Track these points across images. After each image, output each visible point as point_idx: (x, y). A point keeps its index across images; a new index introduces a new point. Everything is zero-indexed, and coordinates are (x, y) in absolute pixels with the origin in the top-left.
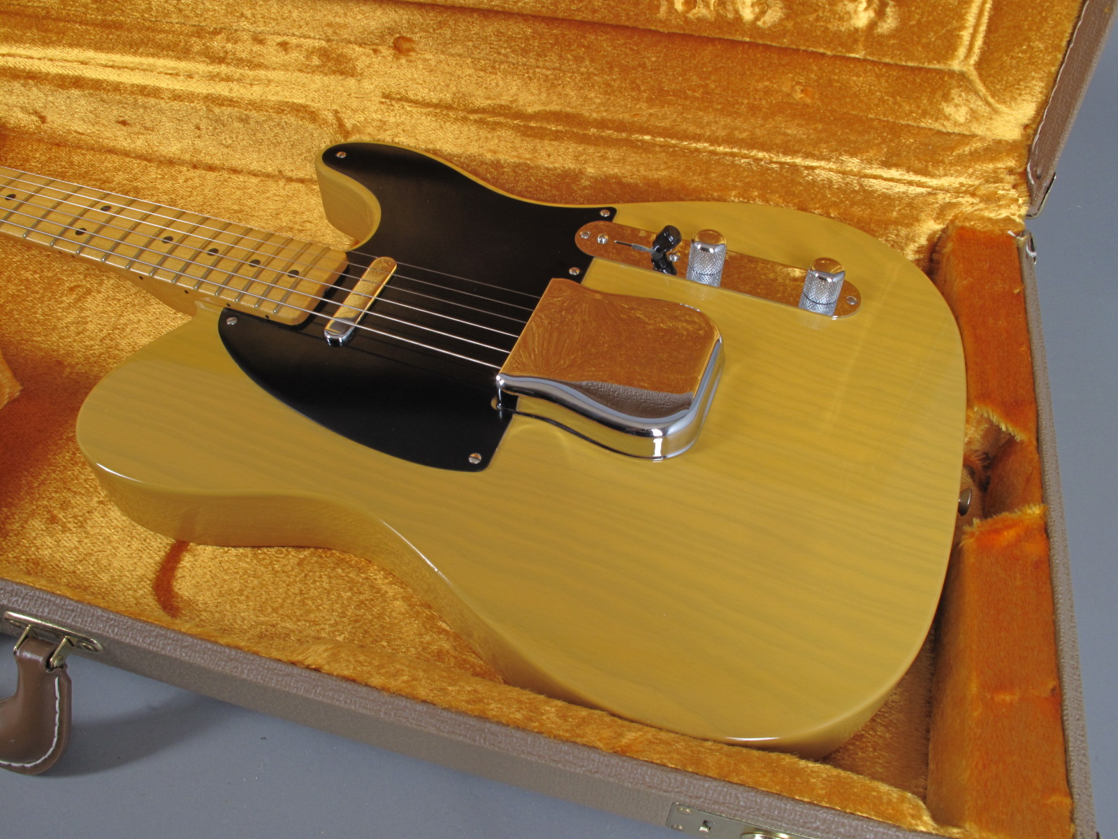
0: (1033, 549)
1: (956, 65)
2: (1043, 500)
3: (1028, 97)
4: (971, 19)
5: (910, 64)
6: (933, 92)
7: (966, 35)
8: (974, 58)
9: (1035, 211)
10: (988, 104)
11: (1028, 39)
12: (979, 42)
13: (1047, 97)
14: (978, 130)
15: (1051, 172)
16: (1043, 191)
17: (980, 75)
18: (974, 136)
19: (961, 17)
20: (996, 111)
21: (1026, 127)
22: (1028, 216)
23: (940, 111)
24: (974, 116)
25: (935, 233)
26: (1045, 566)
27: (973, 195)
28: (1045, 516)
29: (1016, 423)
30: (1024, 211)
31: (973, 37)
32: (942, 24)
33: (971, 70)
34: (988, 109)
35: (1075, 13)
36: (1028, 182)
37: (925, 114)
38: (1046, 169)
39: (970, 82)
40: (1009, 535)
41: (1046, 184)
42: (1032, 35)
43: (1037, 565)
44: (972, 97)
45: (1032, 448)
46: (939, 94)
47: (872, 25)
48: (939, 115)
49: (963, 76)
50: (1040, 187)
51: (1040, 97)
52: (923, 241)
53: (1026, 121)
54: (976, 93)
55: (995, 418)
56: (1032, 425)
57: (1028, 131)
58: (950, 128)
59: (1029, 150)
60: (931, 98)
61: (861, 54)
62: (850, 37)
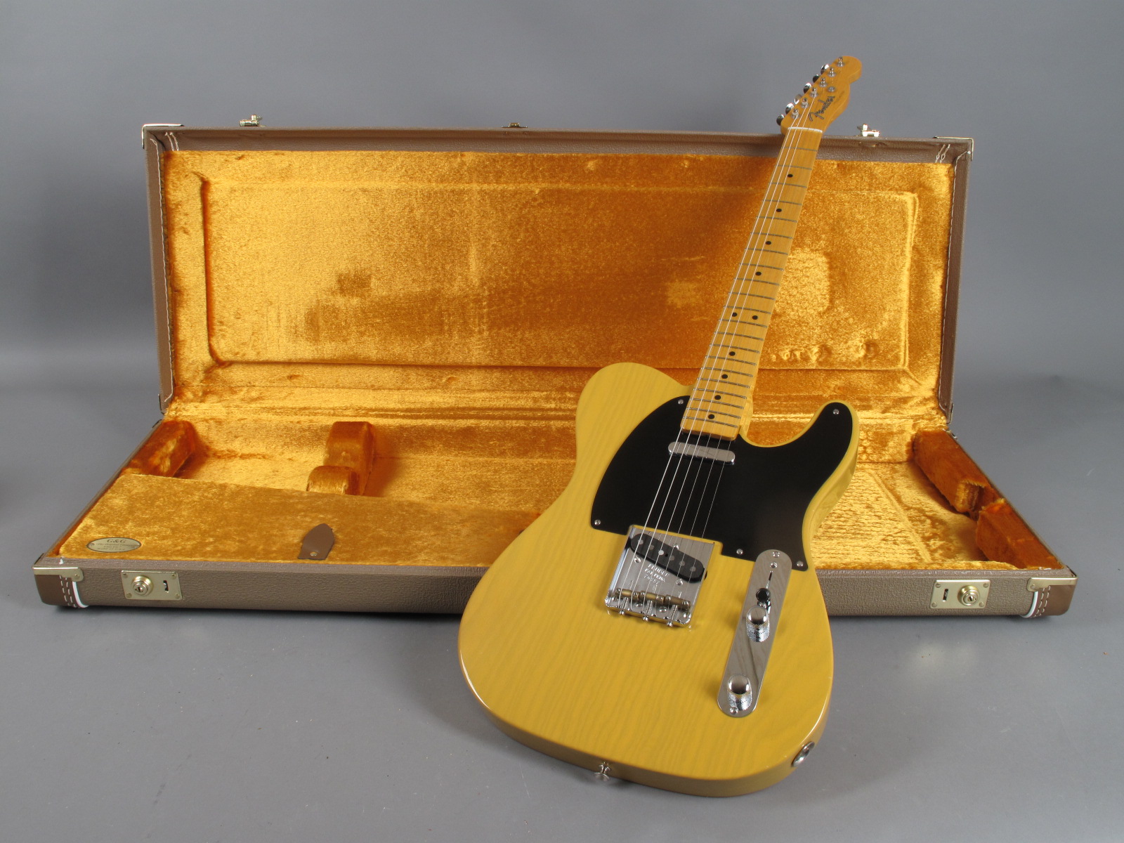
0: (1007, 510)
1: (900, 366)
2: (1001, 496)
3: (931, 377)
4: (903, 349)
5: (883, 369)
6: (893, 380)
7: (902, 354)
8: (907, 364)
9: (948, 421)
10: (916, 382)
11: (925, 353)
12: (907, 358)
13: (939, 375)
14: (914, 393)
15: (951, 403)
16: (950, 411)
17: (911, 370)
18: (913, 397)
19: (898, 347)
20: (920, 384)
21: (933, 390)
22: (947, 424)
23: (898, 388)
24: (912, 388)
25: (913, 435)
26: (1013, 514)
27: (923, 419)
28: (1006, 501)
29: (981, 481)
30: (945, 421)
31: (905, 353)
32: (892, 351)
33: (906, 368)
34: (917, 384)
35: (940, 341)
36: (942, 410)
37: (892, 390)
38: (948, 402)
39: (907, 374)
40: (997, 508)
41: (950, 408)
42: (927, 351)
43: (1011, 514)
44: (910, 380)
45: (991, 487)
46: (896, 382)
47: (865, 356)
48: (898, 390)
49: (904, 372)
50: (948, 410)
51: (936, 376)
52: (908, 439)
53: (933, 387)
54: (911, 378)
55: (972, 482)
56: (987, 481)
57: (935, 391)
58: (903, 395)
59: (938, 398)
60: (893, 383)
61: (863, 368)
62: (857, 361)
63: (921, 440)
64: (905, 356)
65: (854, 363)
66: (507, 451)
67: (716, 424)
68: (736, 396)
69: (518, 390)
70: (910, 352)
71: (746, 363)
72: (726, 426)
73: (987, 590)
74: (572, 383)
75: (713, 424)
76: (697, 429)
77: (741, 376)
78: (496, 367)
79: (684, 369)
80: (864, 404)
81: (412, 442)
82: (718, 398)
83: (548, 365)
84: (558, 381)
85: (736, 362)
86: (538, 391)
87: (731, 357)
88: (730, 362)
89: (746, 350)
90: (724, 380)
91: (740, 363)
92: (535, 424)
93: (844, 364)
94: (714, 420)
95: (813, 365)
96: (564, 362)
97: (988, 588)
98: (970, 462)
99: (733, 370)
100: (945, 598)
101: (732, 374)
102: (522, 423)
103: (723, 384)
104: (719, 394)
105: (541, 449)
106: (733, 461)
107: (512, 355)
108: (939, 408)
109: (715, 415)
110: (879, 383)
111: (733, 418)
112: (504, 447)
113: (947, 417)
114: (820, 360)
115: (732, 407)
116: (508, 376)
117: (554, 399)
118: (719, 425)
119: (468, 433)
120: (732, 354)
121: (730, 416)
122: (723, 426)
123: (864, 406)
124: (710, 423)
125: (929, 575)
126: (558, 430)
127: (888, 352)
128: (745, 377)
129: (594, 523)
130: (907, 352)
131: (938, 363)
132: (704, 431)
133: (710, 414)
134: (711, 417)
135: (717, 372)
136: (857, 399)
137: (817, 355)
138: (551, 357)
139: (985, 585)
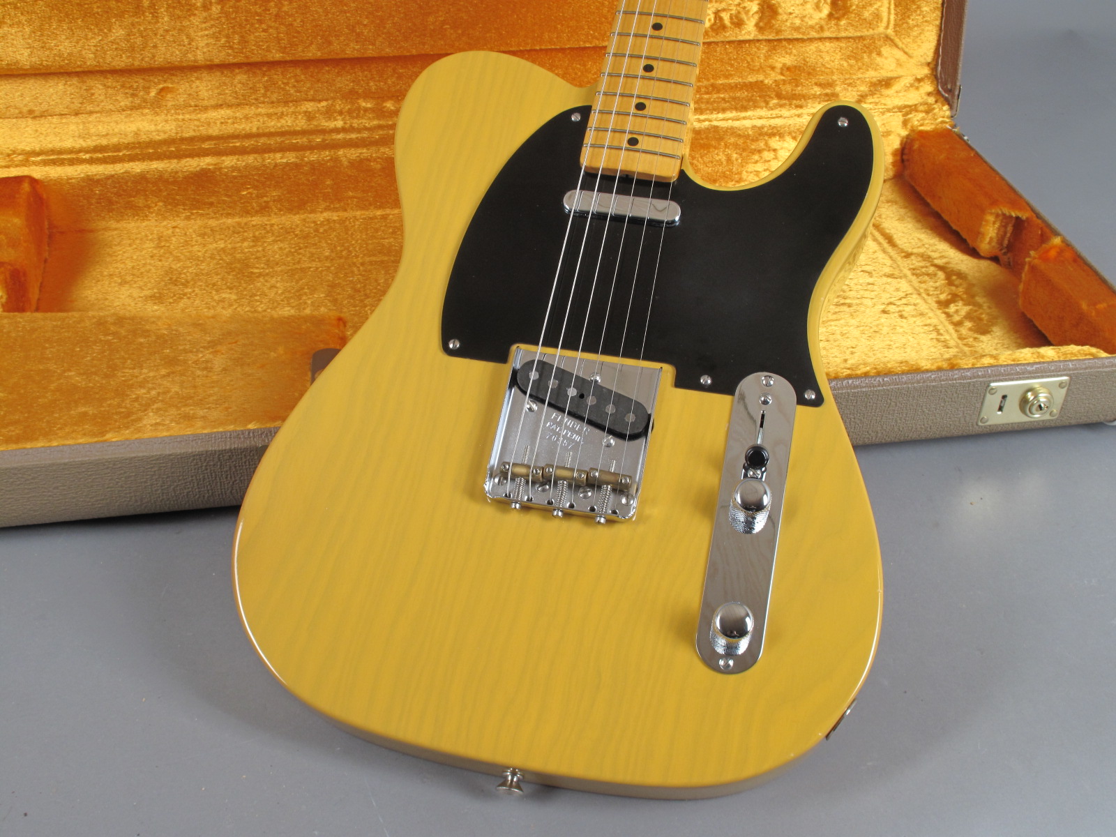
0: (1068, 254)
1: (882, 30)
2: (1056, 234)
3: (927, 43)
4: (886, 2)
5: (855, 34)
6: (871, 53)
8: (891, 25)
9: (954, 112)
10: (905, 52)
11: (919, 7)
12: (892, 17)
13: (939, 41)
14: (900, 72)
15: (958, 84)
16: (956, 97)
17: (896, 34)
18: (900, 77)
20: (910, 56)
21: (928, 64)
22: (952, 117)
23: (878, 64)
24: (898, 63)
25: (902, 138)
26: (1078, 259)
27: (916, 111)
28: (1064, 241)
29: (1020, 209)
30: (948, 114)
31: (889, 9)
32: (871, 5)
33: (890, 31)
34: (905, 56)
36: (943, 96)
37: (868, 67)
38: (954, 83)
39: (892, 40)
40: (1053, 253)
41: (957, 93)
42: (922, 3)
43: (1075, 261)
44: (895, 50)
45: (1035, 219)
46: (874, 55)
47: (830, 16)
48: (877, 67)
49: (887, 38)
50: (953, 96)
51: (933, 44)
53: (930, 60)
54: (897, 46)
55: (1006, 211)
56: (1028, 208)
57: (932, 66)
58: (885, 74)
59: (936, 77)
60: (869, 57)
61: (827, 34)
62: (817, 24)
63: (916, 146)
64: (889, 13)
65: (812, 27)
66: (271, 204)
67: (643, 155)
68: (672, 102)
69: (279, 101)
70: (896, 6)
71: (684, 42)
72: (660, 158)
73: (1064, 391)
74: (368, 83)
75: (637, 154)
76: (611, 166)
77: (675, 65)
78: (239, 65)
79: (546, 50)
80: (828, 91)
81: (111, 202)
82: (640, 107)
83: (326, 56)
84: (344, 81)
85: (665, 42)
86: (313, 100)
87: (657, 33)
88: (655, 41)
89: (681, 18)
90: (648, 74)
91: (672, 43)
92: (313, 157)
93: (797, 29)
94: (638, 147)
95: (749, 33)
96: (353, 50)
97: (1066, 389)
98: (997, 179)
99: (663, 56)
100: (1000, 409)
101: (661, 63)
102: (291, 157)
103: (646, 81)
104: (642, 101)
105: (326, 197)
106: (677, 219)
107: (264, 45)
108: (938, 93)
109: (639, 138)
110: (849, 57)
111: (670, 142)
112: (265, 199)
113: (951, 108)
114: (761, 24)
115: (667, 123)
116: (261, 80)
117: (341, 113)
118: (649, 156)
119: (202, 179)
120: (657, 27)
121: (666, 138)
122: (656, 157)
123: (827, 95)
124: (631, 153)
125: (978, 376)
126: (352, 164)
127: (864, 7)
128: (683, 67)
129: (448, 345)
130: (892, 6)
131: (938, 22)
132: (623, 169)
133: (630, 136)
134: (633, 142)
135: (634, 60)
136: (816, 84)
137: (757, 17)
138: (330, 43)
139: (1061, 385)
